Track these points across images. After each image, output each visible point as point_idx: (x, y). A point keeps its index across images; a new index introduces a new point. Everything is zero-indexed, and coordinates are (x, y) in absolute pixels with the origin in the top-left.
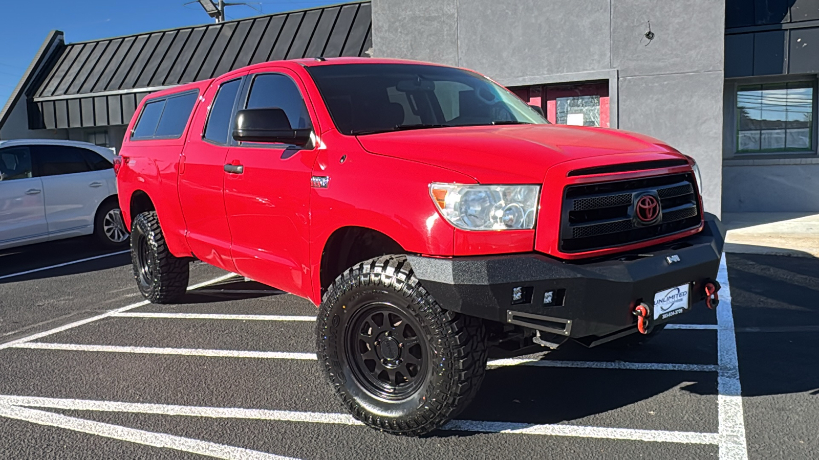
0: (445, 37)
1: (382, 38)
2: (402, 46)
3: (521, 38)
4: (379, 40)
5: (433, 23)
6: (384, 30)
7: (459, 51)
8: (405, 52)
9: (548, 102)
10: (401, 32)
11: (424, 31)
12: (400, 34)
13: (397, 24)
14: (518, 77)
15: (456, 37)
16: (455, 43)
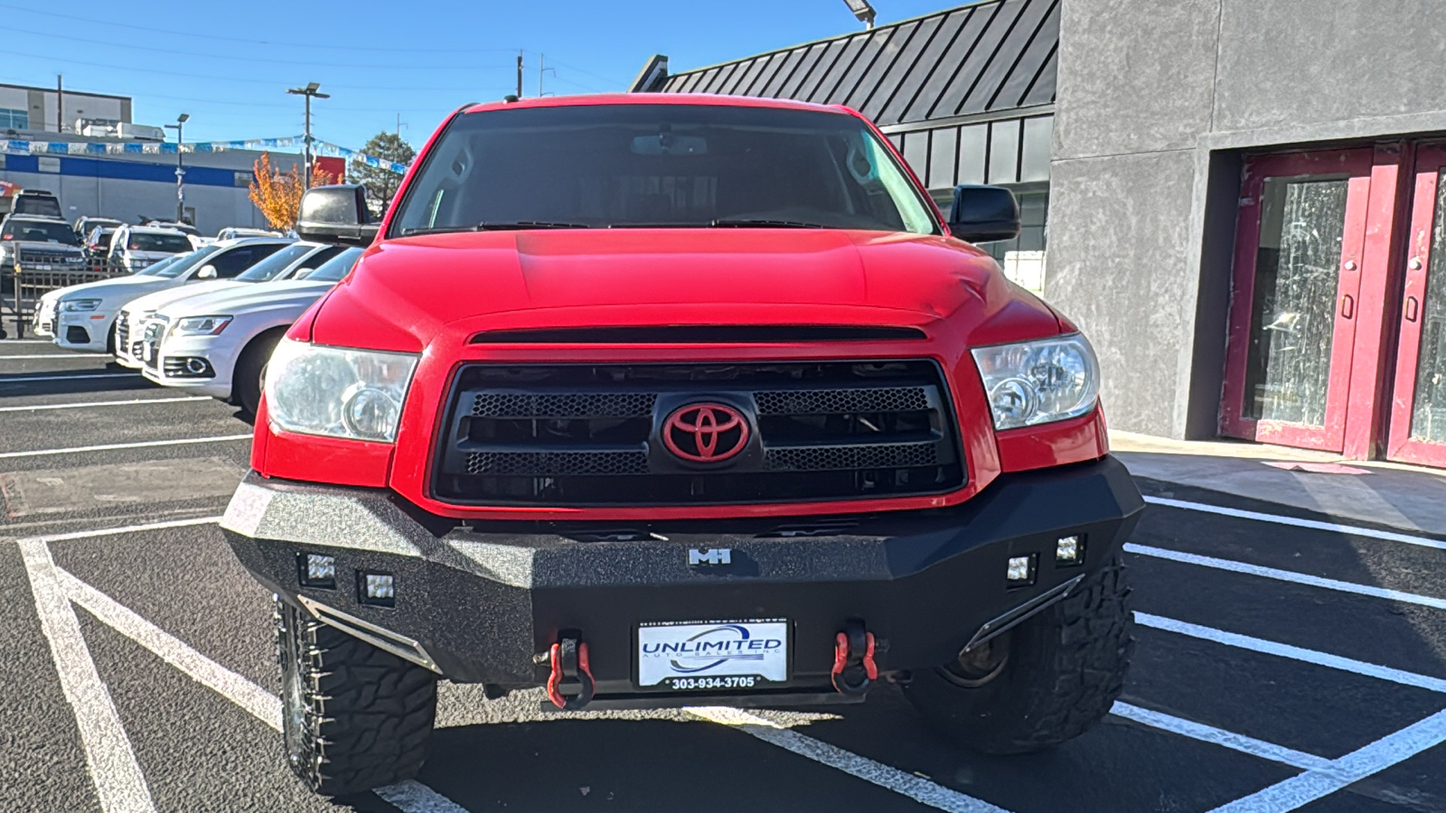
0: (1194, 38)
1: (1076, 45)
2: (1110, 60)
3: (1354, 32)
4: (1070, 49)
5: (1174, 9)
6: (1080, 29)
7: (1219, 66)
8: (1116, 73)
9: (1418, 175)
10: (1110, 32)
11: (1154, 28)
12: (1108, 36)
13: (1106, 15)
14: (1338, 119)
15: (1215, 37)
16: (1210, 48)
